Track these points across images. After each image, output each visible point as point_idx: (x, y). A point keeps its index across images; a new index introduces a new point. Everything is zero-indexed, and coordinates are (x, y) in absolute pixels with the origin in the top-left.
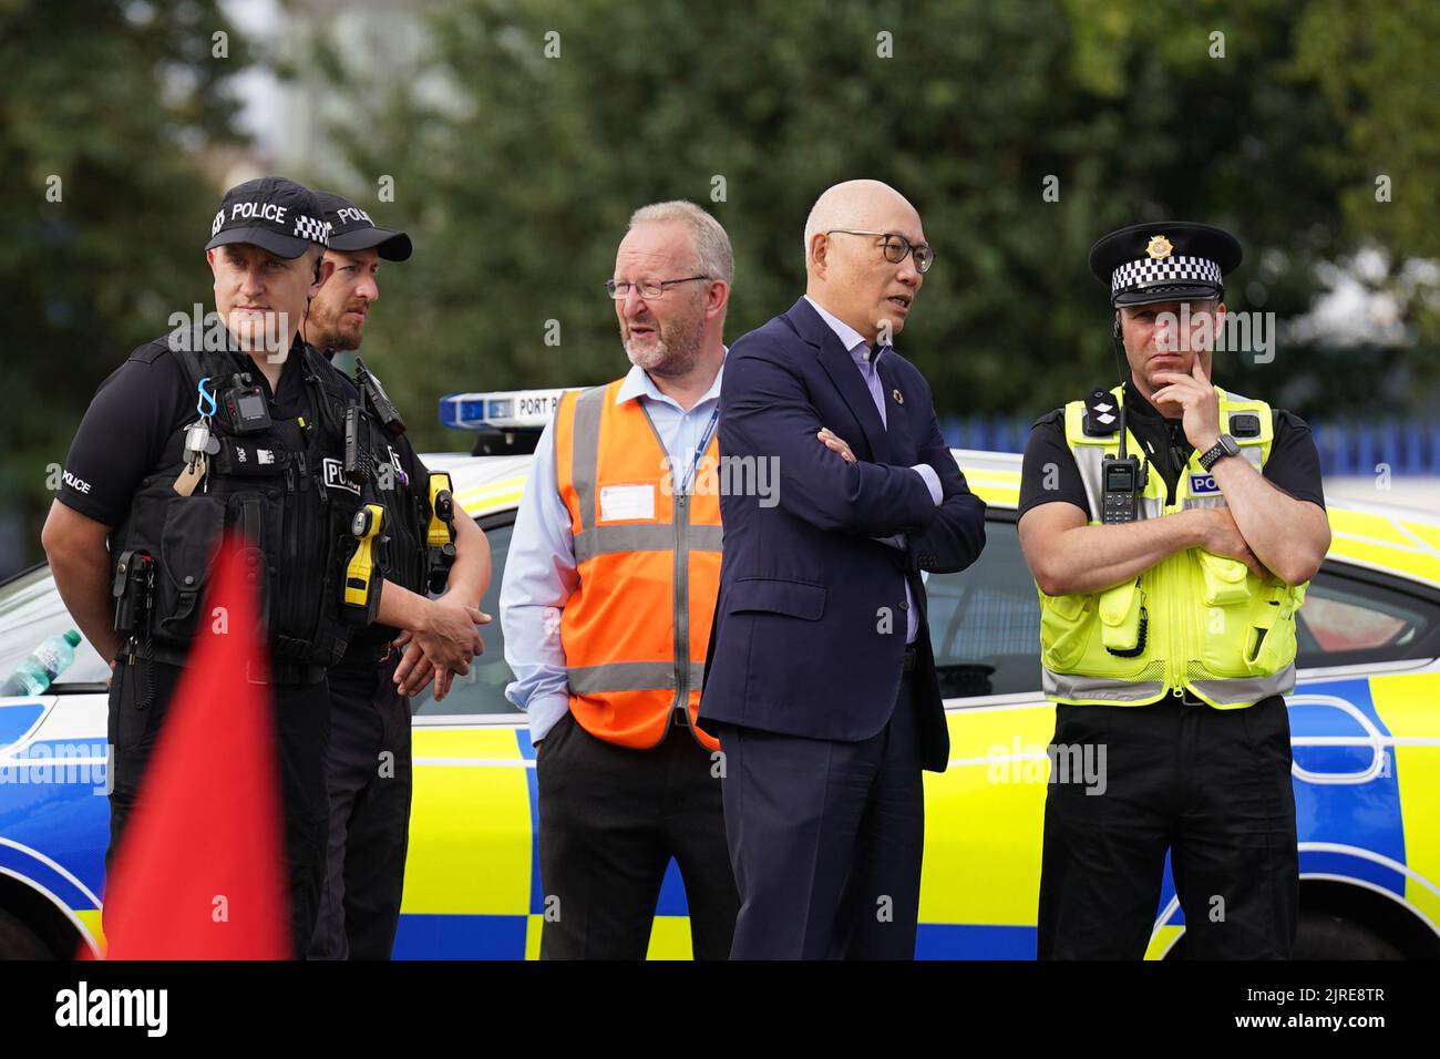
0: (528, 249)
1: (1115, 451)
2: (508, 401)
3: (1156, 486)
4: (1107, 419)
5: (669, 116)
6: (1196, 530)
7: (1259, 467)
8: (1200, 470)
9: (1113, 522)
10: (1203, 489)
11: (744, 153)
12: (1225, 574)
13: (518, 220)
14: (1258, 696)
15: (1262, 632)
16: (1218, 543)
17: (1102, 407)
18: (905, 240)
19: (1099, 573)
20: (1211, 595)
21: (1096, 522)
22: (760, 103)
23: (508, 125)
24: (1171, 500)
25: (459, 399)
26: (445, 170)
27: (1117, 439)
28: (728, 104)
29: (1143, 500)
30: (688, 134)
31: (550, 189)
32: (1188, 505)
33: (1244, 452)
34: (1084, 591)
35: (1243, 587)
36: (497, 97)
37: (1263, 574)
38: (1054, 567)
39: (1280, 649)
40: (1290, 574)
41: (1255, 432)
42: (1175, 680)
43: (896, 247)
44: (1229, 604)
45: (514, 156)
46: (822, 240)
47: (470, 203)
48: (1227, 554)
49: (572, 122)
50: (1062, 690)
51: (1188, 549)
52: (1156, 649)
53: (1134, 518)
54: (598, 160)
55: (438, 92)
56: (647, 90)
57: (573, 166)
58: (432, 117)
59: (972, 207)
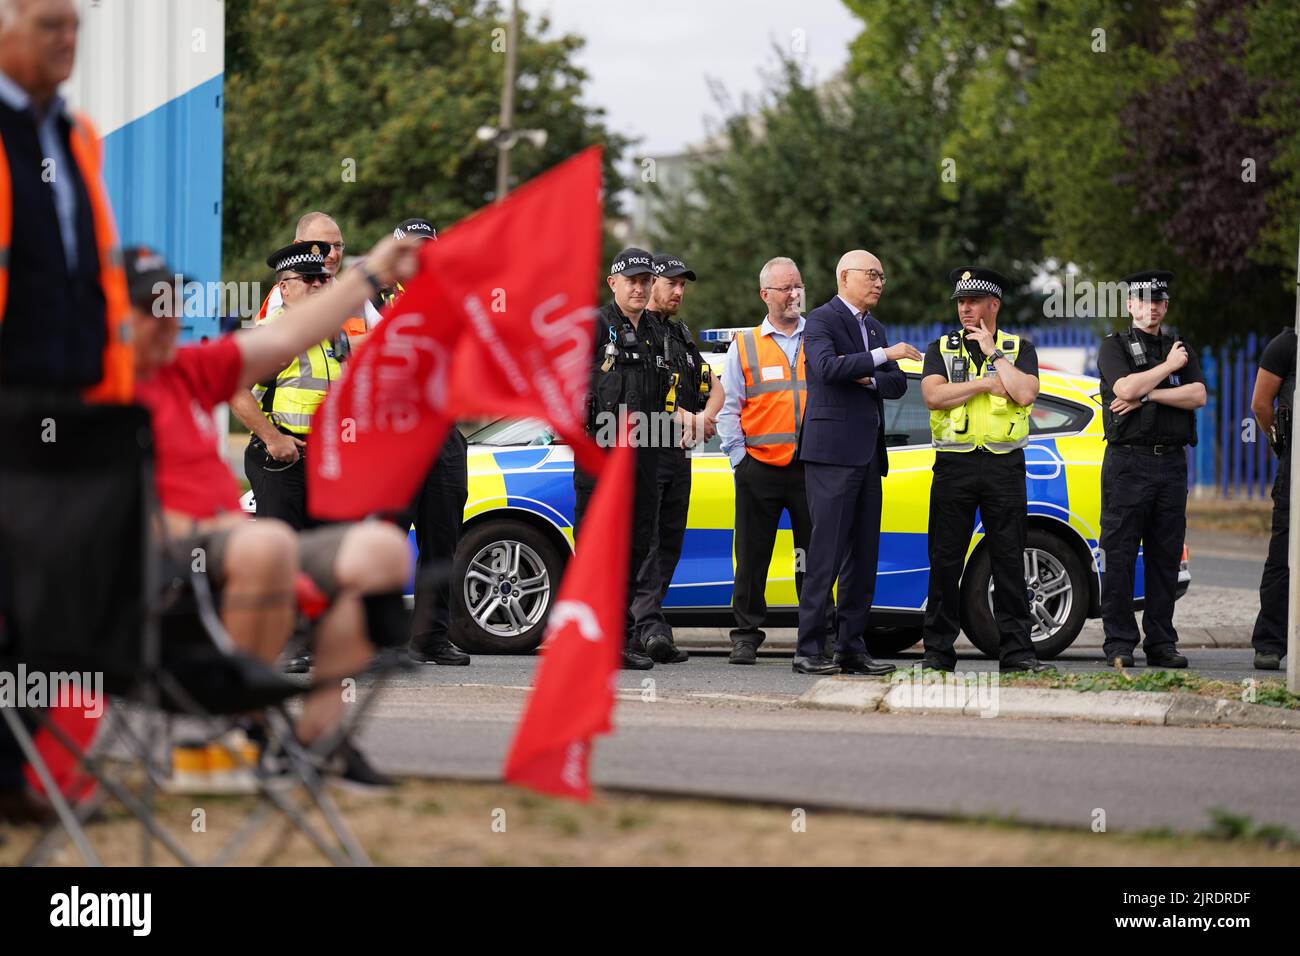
0: (731, 259)
1: (958, 355)
2: (726, 332)
3: (973, 368)
4: (955, 343)
5: (785, 209)
6: (987, 385)
7: (1013, 362)
8: (990, 363)
9: (956, 382)
10: (991, 369)
11: (813, 223)
12: (998, 402)
13: (728, 248)
14: (1011, 449)
15: (1013, 424)
16: (995, 391)
17: (955, 338)
18: (877, 272)
19: (949, 402)
20: (992, 411)
21: (950, 382)
22: (820, 204)
23: (722, 212)
24: (978, 374)
25: (708, 331)
26: (699, 229)
27: (958, 350)
28: (807, 204)
29: (968, 374)
30: (792, 216)
31: (740, 236)
32: (985, 376)
33: (1006, 356)
34: (945, 408)
35: (1005, 407)
36: (720, 201)
37: (1013, 402)
38: (933, 399)
39: (1021, 430)
40: (1023, 403)
41: (1012, 348)
42: (979, 443)
43: (873, 274)
44: (999, 414)
45: (725, 223)
46: (845, 274)
47: (709, 242)
48: (999, 395)
49: (747, 211)
50: (937, 446)
51: (984, 392)
52: (972, 431)
53: (964, 381)
54: (758, 225)
55: (696, 199)
56: (776, 199)
57: (748, 228)
58: (694, 209)
59: (901, 244)
